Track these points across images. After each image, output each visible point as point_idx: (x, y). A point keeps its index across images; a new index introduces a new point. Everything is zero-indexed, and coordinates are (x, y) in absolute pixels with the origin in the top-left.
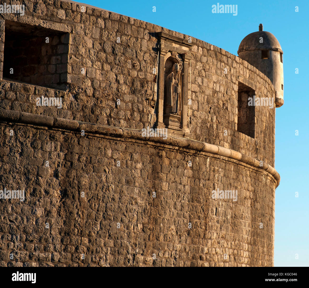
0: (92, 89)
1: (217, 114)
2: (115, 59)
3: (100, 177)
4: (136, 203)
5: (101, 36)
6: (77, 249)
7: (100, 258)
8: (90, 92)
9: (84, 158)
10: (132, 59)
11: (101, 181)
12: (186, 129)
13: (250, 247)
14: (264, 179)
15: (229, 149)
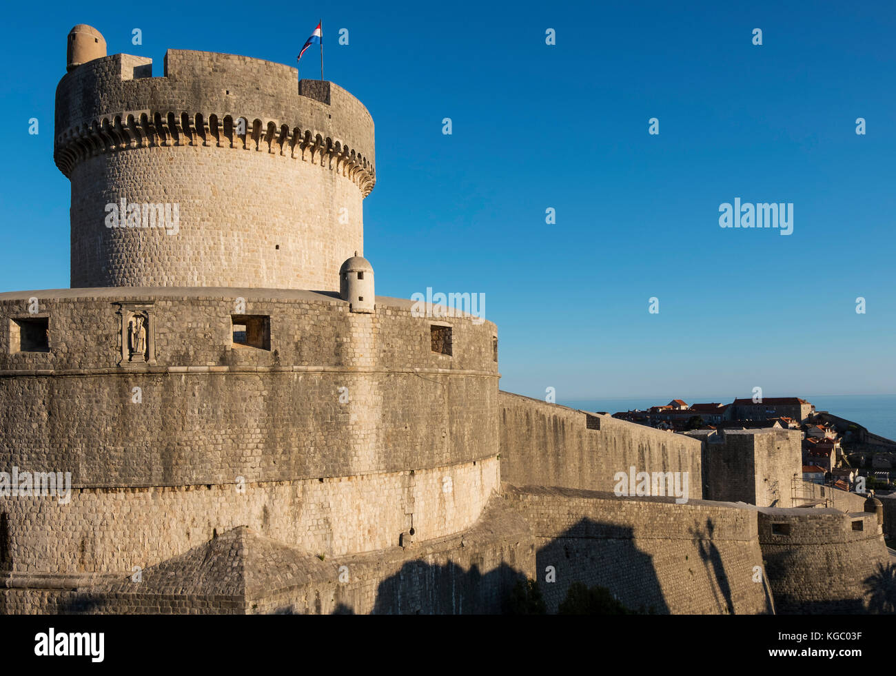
0: (67, 349)
1: (194, 344)
2: (83, 326)
3: (74, 401)
4: (105, 414)
5: (72, 314)
6: (60, 445)
7: (77, 450)
8: (65, 350)
9: (61, 392)
10: (97, 323)
11: (75, 404)
12: (152, 361)
13: (265, 431)
14: (296, 378)
15: (212, 365)
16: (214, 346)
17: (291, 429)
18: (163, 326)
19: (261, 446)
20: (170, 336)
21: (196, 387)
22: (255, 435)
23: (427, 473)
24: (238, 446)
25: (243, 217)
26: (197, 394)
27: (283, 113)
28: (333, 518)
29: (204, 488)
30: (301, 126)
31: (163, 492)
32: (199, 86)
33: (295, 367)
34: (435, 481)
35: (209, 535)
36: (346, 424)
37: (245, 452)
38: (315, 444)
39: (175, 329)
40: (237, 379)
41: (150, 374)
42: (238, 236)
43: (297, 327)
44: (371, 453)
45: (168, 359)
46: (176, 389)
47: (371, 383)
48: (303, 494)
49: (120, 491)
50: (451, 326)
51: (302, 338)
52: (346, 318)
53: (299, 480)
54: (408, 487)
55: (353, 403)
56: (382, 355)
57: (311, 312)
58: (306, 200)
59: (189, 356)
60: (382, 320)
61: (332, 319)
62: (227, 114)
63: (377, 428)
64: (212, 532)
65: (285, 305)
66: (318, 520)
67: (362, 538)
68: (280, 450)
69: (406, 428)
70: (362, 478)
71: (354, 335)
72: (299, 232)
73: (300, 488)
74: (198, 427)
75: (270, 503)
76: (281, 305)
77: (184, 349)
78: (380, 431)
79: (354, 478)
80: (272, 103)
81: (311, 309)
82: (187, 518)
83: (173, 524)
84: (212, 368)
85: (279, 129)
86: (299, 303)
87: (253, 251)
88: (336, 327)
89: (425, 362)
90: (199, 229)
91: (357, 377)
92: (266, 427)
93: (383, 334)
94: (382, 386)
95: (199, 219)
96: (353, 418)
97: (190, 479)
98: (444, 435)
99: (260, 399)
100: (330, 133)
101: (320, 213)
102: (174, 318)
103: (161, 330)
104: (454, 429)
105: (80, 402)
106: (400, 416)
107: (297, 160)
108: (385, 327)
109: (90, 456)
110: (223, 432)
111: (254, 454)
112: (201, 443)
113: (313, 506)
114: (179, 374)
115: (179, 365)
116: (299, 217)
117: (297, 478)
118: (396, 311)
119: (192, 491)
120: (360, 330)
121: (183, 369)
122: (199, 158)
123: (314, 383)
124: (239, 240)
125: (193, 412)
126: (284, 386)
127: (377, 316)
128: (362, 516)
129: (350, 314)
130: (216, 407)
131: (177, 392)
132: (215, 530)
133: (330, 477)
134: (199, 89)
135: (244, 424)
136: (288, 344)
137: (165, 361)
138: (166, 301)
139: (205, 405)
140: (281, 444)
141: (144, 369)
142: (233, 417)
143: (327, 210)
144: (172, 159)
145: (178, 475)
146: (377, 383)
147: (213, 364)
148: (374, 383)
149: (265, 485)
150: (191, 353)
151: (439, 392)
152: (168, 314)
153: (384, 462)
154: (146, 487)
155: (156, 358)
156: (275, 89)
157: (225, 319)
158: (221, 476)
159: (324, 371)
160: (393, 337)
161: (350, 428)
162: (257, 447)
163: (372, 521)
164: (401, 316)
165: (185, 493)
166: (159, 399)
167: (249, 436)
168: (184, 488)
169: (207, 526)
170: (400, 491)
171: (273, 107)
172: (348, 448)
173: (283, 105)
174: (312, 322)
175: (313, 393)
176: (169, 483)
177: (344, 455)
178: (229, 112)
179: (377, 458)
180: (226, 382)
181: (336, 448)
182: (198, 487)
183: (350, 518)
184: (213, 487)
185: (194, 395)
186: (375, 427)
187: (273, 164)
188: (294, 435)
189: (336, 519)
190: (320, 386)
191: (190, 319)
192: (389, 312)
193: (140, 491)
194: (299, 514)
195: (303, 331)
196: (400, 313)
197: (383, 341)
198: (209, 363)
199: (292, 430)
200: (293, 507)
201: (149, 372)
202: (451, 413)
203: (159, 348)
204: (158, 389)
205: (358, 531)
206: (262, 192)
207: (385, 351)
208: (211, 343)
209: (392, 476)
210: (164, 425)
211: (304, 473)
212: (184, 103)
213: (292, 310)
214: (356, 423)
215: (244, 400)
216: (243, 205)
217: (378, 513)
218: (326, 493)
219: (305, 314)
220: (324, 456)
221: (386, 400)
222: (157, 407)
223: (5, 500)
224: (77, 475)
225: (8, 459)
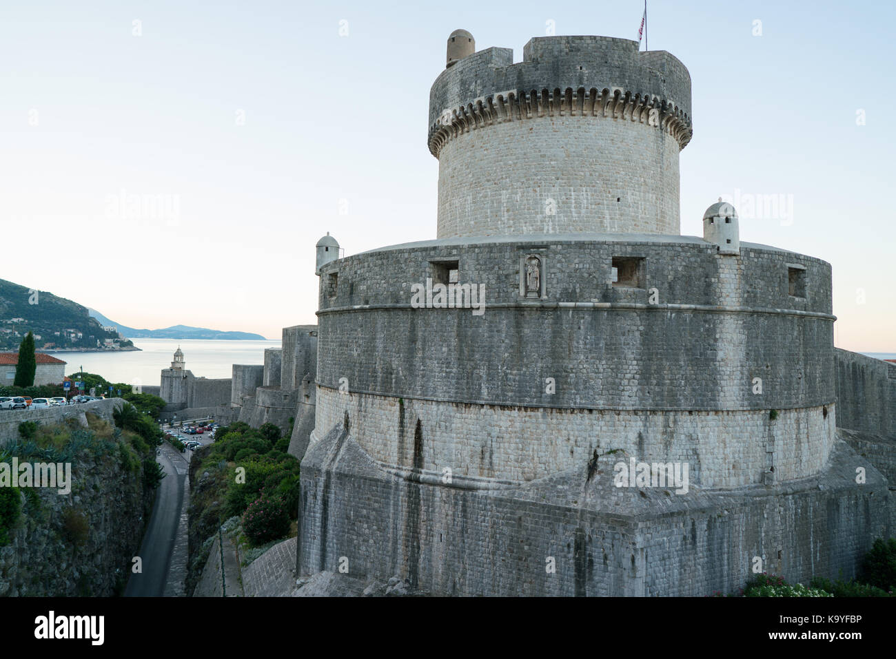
1: (580, 282)
2: (486, 267)
3: (478, 330)
4: (503, 342)
5: (478, 257)
7: (480, 372)
9: (468, 322)
10: (498, 265)
11: (479, 332)
12: (544, 297)
13: (641, 363)
14: (669, 315)
15: (594, 302)
16: (597, 285)
17: (664, 362)
18: (554, 267)
19: (637, 376)
20: (559, 275)
21: (582, 321)
22: (632, 367)
23: (785, 413)
24: (617, 375)
25: (591, 175)
26: (582, 327)
27: (627, 81)
28: (702, 449)
29: (586, 411)
30: (642, 92)
31: (551, 412)
32: (558, 65)
33: (670, 305)
34: (793, 422)
35: (589, 454)
36: (714, 360)
37: (623, 382)
38: (686, 378)
39: (564, 270)
40: (618, 315)
41: (542, 309)
42: (586, 191)
43: (670, 267)
44: (735, 389)
45: (558, 296)
46: (564, 322)
47: (736, 322)
48: (674, 425)
49: (514, 410)
50: (806, 268)
51: (675, 278)
52: (715, 259)
53: (671, 411)
54: (769, 426)
55: (720, 340)
56: (746, 295)
57: (683, 254)
58: (642, 157)
59: (576, 293)
60: (746, 262)
61: (702, 261)
62: (580, 86)
63: (742, 366)
64: (593, 452)
65: (661, 248)
66: (687, 450)
67: (727, 471)
68: (655, 382)
69: (767, 367)
70: (728, 414)
71: (722, 276)
72: (636, 186)
73: (672, 418)
74: (582, 357)
75: (645, 430)
76: (656, 248)
77: (571, 286)
78: (744, 369)
79: (720, 413)
80: (617, 73)
81: (683, 251)
82: (571, 438)
83: (559, 442)
84: (596, 304)
85: (623, 96)
86: (672, 246)
87: (599, 204)
88: (705, 268)
89: (784, 303)
90: (554, 186)
91: (724, 316)
92: (641, 360)
93: (747, 275)
94: (746, 327)
95: (554, 177)
96: (720, 355)
97: (575, 403)
98: (800, 376)
99: (637, 334)
100: (664, 96)
101: (653, 168)
102: (563, 260)
103: (552, 271)
104: (808, 370)
105: (483, 331)
106: (762, 356)
107: (635, 123)
108: (749, 269)
109: (491, 377)
110: (604, 362)
111: (631, 384)
112: (585, 371)
113: (683, 437)
114: (567, 309)
115: (567, 301)
116: (637, 173)
117: (670, 408)
118: (759, 253)
119: (576, 414)
120: (726, 271)
121: (572, 304)
122: (555, 126)
123: (686, 320)
124: (587, 195)
125: (578, 343)
126: (659, 322)
127: (742, 258)
128: (728, 450)
129: (717, 256)
130: (599, 339)
131: (565, 325)
132: (595, 451)
133: (699, 411)
134: (558, 68)
135: (623, 356)
136: (663, 283)
137: (555, 298)
138: (557, 245)
139: (589, 337)
140: (655, 376)
141: (538, 304)
142: (613, 350)
143: (659, 165)
144: (531, 129)
145: (564, 398)
146: (742, 322)
147: (596, 300)
148: (739, 322)
149: (640, 413)
150: (578, 291)
151: (795, 333)
152: (558, 256)
153: (747, 400)
154: (537, 408)
155: (547, 295)
156: (621, 61)
157: (607, 261)
158: (602, 402)
159: (695, 310)
160: (756, 278)
161: (718, 363)
162: (634, 378)
163: (736, 455)
164: (762, 258)
165: (570, 415)
166: (550, 330)
167: (626, 367)
168: (569, 411)
169: (588, 447)
170: (762, 429)
171: (619, 77)
172: (715, 384)
173: (627, 74)
174: (684, 264)
175: (684, 330)
176: (557, 406)
177: (712, 391)
178: (582, 84)
179: (741, 395)
180: (607, 317)
181: (704, 383)
182: (581, 410)
183: (716, 451)
184: (594, 412)
185: (579, 328)
186: (739, 364)
187: (615, 127)
188: (667, 368)
189: (704, 451)
190: (690, 323)
191: (576, 261)
192: (752, 255)
193: (531, 411)
194: (670, 444)
195: (676, 271)
196: (762, 255)
197: (747, 283)
198: (593, 300)
199: (666, 364)
200: (665, 436)
201: (543, 307)
202: (805, 355)
203: (550, 286)
204: (549, 321)
205: (724, 465)
206: (607, 152)
207: (748, 292)
208: (595, 282)
209: (755, 414)
210: (555, 355)
211: (675, 405)
212: (545, 81)
213: (666, 251)
214: (722, 360)
215: (624, 334)
216: (591, 164)
217: (741, 449)
218: (694, 424)
219: (677, 256)
220: (694, 390)
221: (750, 339)
222: (547, 337)
223: (419, 410)
224: (479, 393)
225: (423, 376)
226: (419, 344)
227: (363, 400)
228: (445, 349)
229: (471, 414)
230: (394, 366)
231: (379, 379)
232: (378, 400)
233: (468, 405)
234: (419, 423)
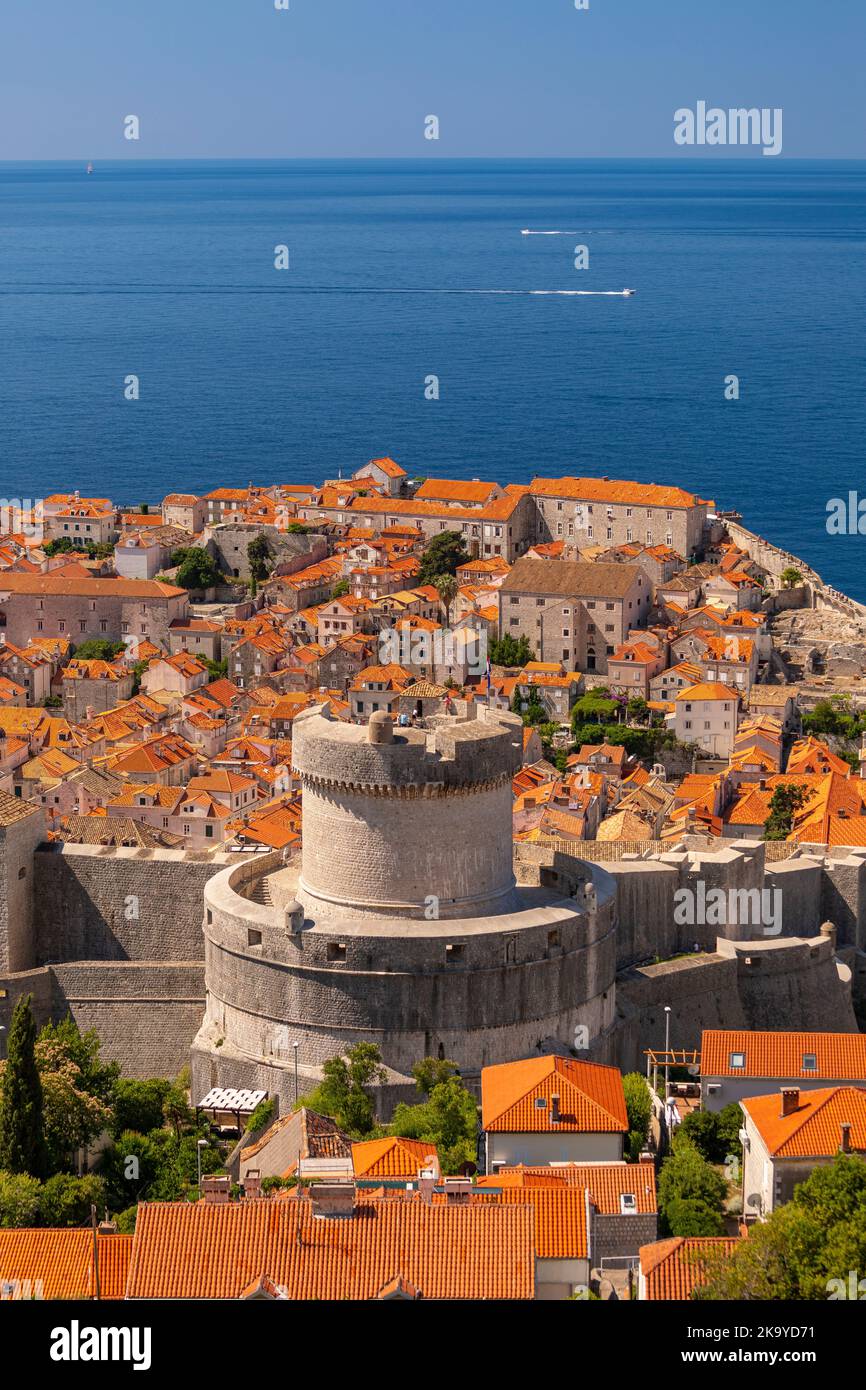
16: (541, 950)
17: (568, 984)
19: (558, 995)
21: (534, 972)
22: (556, 991)
23: (608, 991)
24: (549, 997)
26: (535, 976)
29: (536, 1020)
31: (520, 1024)
36: (586, 976)
37: (551, 1000)
38: (576, 989)
39: (526, 944)
40: (550, 964)
41: (516, 969)
44: (592, 988)
47: (594, 952)
51: (573, 936)
54: (602, 1002)
55: (588, 965)
56: (597, 934)
57: (576, 922)
64: (538, 1041)
65: (567, 922)
68: (564, 995)
70: (590, 1000)
71: (590, 927)
73: (570, 1013)
74: (535, 991)
77: (530, 953)
78: (596, 974)
79: (588, 1002)
82: (529, 1035)
84: (542, 961)
91: (590, 948)
92: (559, 986)
94: (597, 948)
97: (531, 1017)
99: (558, 973)
105: (484, 985)
106: (601, 965)
109: (488, 1011)
110: (544, 991)
111: (555, 999)
112: (535, 998)
113: (575, 1021)
114: (528, 967)
115: (529, 961)
117: (569, 1007)
119: (531, 1022)
120: (591, 924)
121: (531, 964)
123: (577, 959)
125: (532, 984)
126: (567, 963)
127: (597, 914)
130: (542, 980)
131: (527, 975)
132: (540, 1040)
133: (580, 1004)
135: (552, 986)
137: (523, 961)
139: (537, 980)
140: (564, 992)
142: (547, 983)
145: (527, 1014)
146: (595, 947)
147: (541, 958)
149: (558, 1014)
150: (533, 956)
154: (512, 1024)
155: (518, 960)
157: (546, 935)
158: (543, 1013)
159: (580, 951)
162: (556, 996)
164: (603, 909)
165: (527, 1024)
166: (519, 981)
167: (553, 991)
170: (600, 1005)
172: (586, 988)
174: (576, 927)
175: (576, 965)
176: (523, 1020)
177: (585, 992)
179: (594, 991)
180: (546, 967)
181: (582, 989)
182: (533, 1020)
184: (539, 1019)
185: (533, 976)
188: (569, 987)
190: (579, 960)
191: (533, 938)
193: (510, 1026)
194: (570, 1026)
195: (574, 932)
196: (603, 907)
198: (539, 960)
200: (567, 1023)
203: (519, 955)
204: (519, 975)
207: (598, 931)
209: (599, 998)
210: (521, 992)
211: (572, 1007)
214: (589, 974)
215: (552, 974)
217: (594, 1020)
218: (579, 1013)
220: (578, 994)
221: (598, 958)
222: (518, 984)
223: (441, 1036)
224: (482, 1020)
225: (444, 1016)
226: (440, 997)
227: (389, 1036)
228: (460, 999)
229: (476, 1034)
230: (420, 1012)
231: (405, 1022)
232: (404, 1035)
233: (474, 1030)
234: (441, 1047)
